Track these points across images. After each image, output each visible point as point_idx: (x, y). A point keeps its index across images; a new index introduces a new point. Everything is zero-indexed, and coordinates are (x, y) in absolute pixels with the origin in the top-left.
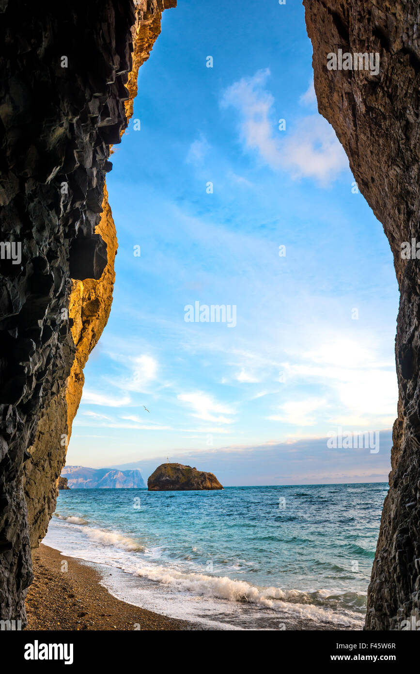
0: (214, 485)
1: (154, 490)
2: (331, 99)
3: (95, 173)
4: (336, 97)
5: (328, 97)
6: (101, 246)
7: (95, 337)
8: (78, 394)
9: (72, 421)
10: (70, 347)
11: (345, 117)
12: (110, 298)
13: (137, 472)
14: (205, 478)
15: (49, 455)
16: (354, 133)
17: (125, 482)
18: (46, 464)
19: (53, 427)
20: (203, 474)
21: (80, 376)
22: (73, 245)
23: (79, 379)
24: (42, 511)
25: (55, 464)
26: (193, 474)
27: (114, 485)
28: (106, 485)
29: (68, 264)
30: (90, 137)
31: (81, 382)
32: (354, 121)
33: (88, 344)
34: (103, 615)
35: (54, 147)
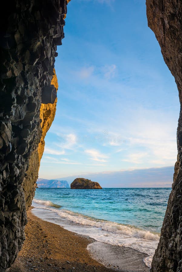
0: (98, 187)
1: (73, 189)
2: (154, 21)
3: (52, 59)
4: (156, 20)
5: (152, 20)
6: (54, 90)
7: (49, 125)
8: (43, 149)
9: (40, 160)
10: (40, 131)
11: (160, 29)
12: (55, 109)
13: (66, 181)
14: (94, 184)
15: (32, 174)
16: (163, 37)
17: (61, 185)
18: (31, 178)
19: (33, 163)
20: (94, 183)
21: (43, 142)
22: (43, 90)
23: (43, 143)
24: (29, 196)
25: (34, 178)
26: (90, 183)
27: (57, 187)
28: (53, 186)
29: (41, 97)
30: (50, 44)
31: (43, 145)
32: (164, 31)
33: (46, 128)
34: (54, 237)
35: (36, 50)
